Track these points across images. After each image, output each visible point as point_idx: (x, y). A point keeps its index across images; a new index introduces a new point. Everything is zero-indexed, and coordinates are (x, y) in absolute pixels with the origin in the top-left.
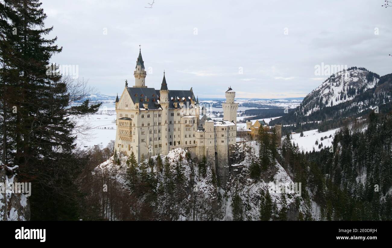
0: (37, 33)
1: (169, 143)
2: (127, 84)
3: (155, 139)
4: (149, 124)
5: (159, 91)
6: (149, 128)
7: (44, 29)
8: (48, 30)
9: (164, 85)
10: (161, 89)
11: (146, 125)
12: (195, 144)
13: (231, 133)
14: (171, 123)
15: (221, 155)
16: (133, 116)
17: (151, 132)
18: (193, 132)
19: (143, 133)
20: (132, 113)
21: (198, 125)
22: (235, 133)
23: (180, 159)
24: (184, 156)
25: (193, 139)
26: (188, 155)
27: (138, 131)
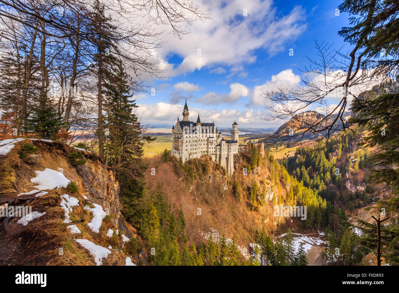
0: (126, 97)
1: (201, 152)
2: (178, 119)
3: (193, 149)
4: (190, 141)
5: (195, 123)
6: (190, 143)
7: (130, 95)
8: (131, 96)
9: (199, 120)
11: (188, 141)
12: (215, 153)
13: (235, 147)
14: (202, 140)
15: (229, 159)
16: (181, 137)
17: (191, 146)
18: (214, 146)
19: (187, 146)
20: (181, 135)
21: (217, 142)
22: (237, 147)
23: (206, 161)
24: (208, 159)
25: (214, 150)
26: (211, 159)
27: (184, 145)
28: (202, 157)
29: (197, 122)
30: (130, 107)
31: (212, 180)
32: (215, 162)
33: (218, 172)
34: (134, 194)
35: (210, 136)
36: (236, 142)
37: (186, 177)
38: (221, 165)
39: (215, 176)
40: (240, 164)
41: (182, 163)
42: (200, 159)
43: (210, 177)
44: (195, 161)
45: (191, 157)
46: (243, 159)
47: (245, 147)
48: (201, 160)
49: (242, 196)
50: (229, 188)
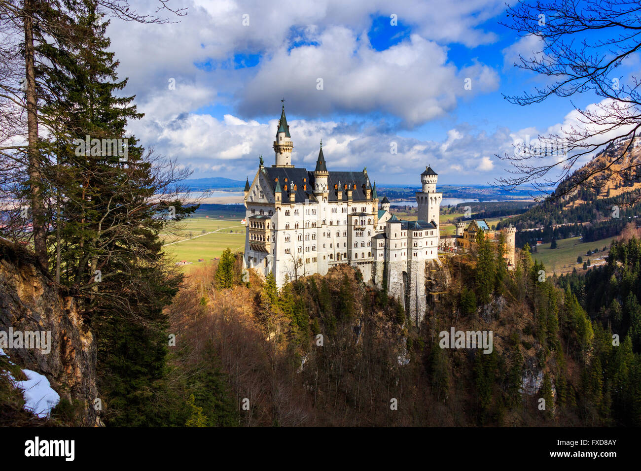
0: (107, 87)
1: (329, 256)
3: (307, 249)
4: (296, 226)
5: (312, 173)
6: (296, 231)
7: (117, 82)
8: (122, 85)
9: (321, 162)
10: (316, 170)
11: (292, 226)
12: (370, 258)
13: (429, 240)
14: (331, 223)
15: (413, 276)
16: (271, 213)
17: (299, 238)
18: (367, 239)
19: (287, 239)
20: (271, 209)
21: (375, 227)
22: (436, 241)
23: (346, 281)
24: (352, 277)
25: (368, 249)
26: (358, 275)
27: (281, 236)
28: (332, 270)
29: (318, 169)
30: (120, 118)
31: (363, 337)
32: (372, 285)
33: (380, 314)
34: (139, 368)
35: (354, 209)
36: (433, 225)
37: (286, 330)
38: (390, 294)
39: (371, 326)
40: (444, 289)
41: (275, 288)
42: (327, 277)
43: (357, 329)
44: (314, 284)
45: (300, 271)
46: (454, 275)
47: (460, 240)
48: (329, 280)
49: (450, 384)
50: (412, 359)
